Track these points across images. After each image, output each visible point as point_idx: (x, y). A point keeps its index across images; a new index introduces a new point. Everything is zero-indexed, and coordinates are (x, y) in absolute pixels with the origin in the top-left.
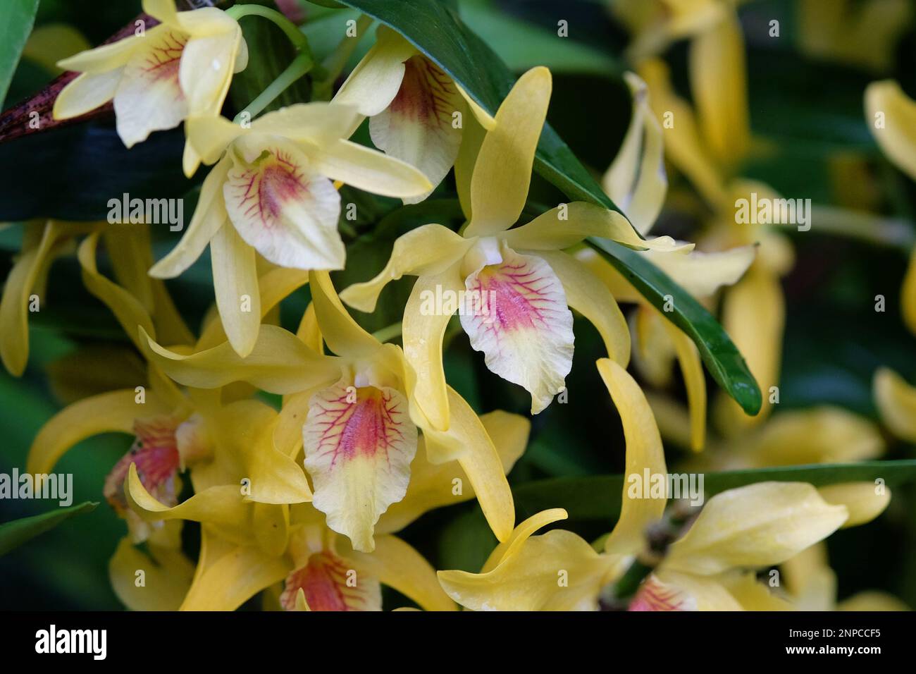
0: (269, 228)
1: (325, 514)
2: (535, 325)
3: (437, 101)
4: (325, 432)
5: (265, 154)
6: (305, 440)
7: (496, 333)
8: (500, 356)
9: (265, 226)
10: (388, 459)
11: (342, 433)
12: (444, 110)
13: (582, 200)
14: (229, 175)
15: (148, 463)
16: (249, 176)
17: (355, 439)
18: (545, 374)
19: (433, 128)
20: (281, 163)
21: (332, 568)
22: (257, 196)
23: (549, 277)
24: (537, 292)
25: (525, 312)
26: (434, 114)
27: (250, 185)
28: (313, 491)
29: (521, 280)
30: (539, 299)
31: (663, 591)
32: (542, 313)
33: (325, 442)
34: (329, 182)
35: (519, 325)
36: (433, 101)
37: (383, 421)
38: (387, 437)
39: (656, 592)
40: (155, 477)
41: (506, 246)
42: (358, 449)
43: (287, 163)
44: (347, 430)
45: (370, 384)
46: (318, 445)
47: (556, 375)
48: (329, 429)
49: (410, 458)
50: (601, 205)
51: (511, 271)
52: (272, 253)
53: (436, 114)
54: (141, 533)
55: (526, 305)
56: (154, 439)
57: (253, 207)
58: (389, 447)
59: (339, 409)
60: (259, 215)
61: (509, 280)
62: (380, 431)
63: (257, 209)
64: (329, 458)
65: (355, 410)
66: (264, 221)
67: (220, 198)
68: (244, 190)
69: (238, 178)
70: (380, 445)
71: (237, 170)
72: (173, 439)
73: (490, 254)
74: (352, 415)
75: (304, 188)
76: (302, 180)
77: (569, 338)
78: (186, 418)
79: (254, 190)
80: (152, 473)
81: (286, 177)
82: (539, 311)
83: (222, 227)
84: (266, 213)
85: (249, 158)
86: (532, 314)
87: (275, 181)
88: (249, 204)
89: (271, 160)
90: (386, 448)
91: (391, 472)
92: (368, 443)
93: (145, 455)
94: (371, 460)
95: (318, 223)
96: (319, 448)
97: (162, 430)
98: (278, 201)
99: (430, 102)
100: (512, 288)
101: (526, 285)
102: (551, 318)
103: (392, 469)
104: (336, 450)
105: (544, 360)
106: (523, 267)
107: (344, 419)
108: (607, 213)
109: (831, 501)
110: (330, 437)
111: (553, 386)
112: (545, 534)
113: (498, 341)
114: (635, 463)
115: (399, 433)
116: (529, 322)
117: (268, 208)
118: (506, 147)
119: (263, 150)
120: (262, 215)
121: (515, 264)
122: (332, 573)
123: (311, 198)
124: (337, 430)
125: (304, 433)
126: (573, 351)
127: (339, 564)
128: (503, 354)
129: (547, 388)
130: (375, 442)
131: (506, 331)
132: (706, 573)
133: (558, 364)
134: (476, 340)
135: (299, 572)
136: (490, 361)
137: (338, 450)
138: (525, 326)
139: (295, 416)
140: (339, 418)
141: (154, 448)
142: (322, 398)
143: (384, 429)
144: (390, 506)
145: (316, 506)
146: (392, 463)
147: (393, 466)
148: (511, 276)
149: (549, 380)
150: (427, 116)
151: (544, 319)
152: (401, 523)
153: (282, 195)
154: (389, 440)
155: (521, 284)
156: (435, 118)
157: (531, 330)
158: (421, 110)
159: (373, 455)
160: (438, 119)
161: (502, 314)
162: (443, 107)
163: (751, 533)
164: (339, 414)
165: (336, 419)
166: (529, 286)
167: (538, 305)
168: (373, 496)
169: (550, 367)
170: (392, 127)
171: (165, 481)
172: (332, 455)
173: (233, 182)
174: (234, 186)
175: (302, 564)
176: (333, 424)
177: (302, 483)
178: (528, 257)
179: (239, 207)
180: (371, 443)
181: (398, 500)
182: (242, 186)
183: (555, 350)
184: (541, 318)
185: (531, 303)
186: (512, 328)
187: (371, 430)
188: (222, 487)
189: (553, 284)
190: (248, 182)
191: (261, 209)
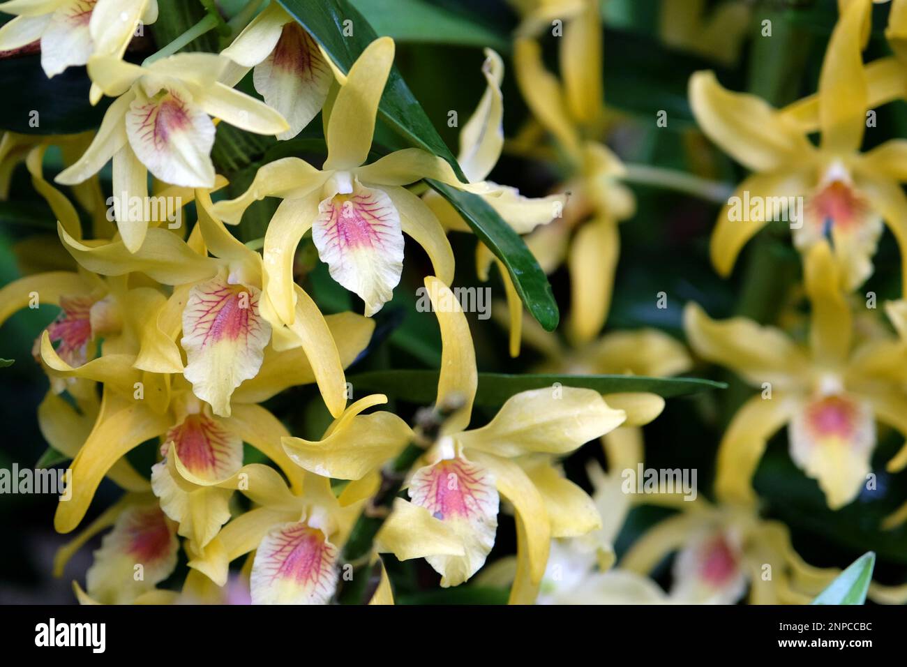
0: (159, 151)
1: (191, 383)
2: (373, 244)
3: (312, 59)
4: (201, 318)
5: (163, 92)
6: (184, 323)
7: (341, 249)
8: (341, 268)
9: (156, 149)
10: (247, 344)
11: (215, 320)
12: (317, 66)
13: (418, 147)
14: (132, 106)
15: (68, 332)
16: (149, 108)
17: (223, 326)
18: (377, 284)
19: (306, 80)
20: (175, 100)
21: (207, 427)
22: (154, 124)
23: (388, 207)
24: (378, 218)
25: (367, 234)
26: (308, 69)
27: (149, 115)
28: (185, 364)
29: (367, 208)
30: (379, 225)
31: (469, 467)
32: (380, 236)
33: (199, 326)
34: (208, 119)
35: (360, 245)
36: (309, 58)
37: (247, 313)
38: (248, 325)
39: (463, 467)
40: (72, 343)
41: (356, 180)
42: (224, 334)
43: (178, 100)
44: (218, 318)
45: (239, 282)
46: (194, 328)
47: (386, 286)
48: (205, 316)
49: (265, 344)
50: (430, 152)
51: (360, 201)
52: (159, 171)
53: (311, 70)
54: (58, 387)
55: (368, 228)
56: (75, 313)
57: (149, 133)
58: (248, 334)
59: (213, 300)
60: (152, 140)
61: (358, 207)
62: (244, 321)
63: (151, 135)
64: (201, 339)
65: (227, 302)
66: (156, 145)
67: (122, 123)
68: (143, 119)
69: (139, 109)
70: (243, 332)
71: (140, 101)
72: (88, 313)
73: (343, 185)
74: (224, 307)
75: (189, 120)
76: (188, 114)
77: (399, 256)
78: (101, 298)
79: (152, 120)
80: (70, 340)
81: (176, 110)
82: (378, 234)
83: (123, 148)
84: (158, 138)
85: (150, 94)
86: (372, 236)
87: (167, 113)
88: (146, 130)
89: (168, 97)
90: (246, 334)
91: (248, 354)
92: (233, 329)
93: (66, 325)
94: (233, 343)
95: (196, 150)
96: (194, 331)
97: (83, 306)
98: (167, 129)
99: (307, 60)
100: (359, 214)
101: (369, 212)
102: (387, 240)
103: (249, 351)
104: (207, 333)
105: (378, 273)
106: (369, 197)
107: (217, 309)
108: (435, 159)
109: (612, 406)
110: (204, 322)
111: (384, 295)
112: (372, 414)
113: (342, 255)
114: (450, 362)
115: (257, 323)
116: (368, 242)
117: (159, 135)
118: (356, 99)
119: (161, 88)
120: (155, 140)
121: (362, 195)
122: (206, 431)
123: (193, 129)
124: (211, 317)
125: (184, 317)
126: (402, 268)
127: (211, 424)
128: (344, 266)
129: (379, 296)
130: (239, 329)
131: (349, 249)
132: (505, 455)
133: (389, 278)
134: (324, 254)
135: (180, 428)
136: (334, 271)
137: (209, 334)
138: (365, 245)
139: (180, 303)
140: (213, 307)
141: (76, 320)
142: (200, 290)
143: (247, 319)
144: (244, 381)
145: (187, 377)
146: (249, 346)
147: (251, 349)
148: (359, 204)
149: (381, 290)
150: (303, 70)
151: (382, 241)
152: (266, 395)
153: (170, 125)
154: (249, 328)
155: (366, 211)
156: (310, 73)
157: (369, 249)
158: (297, 65)
159: (235, 339)
160: (312, 73)
161: (347, 234)
162: (316, 63)
163: (545, 426)
164: (214, 304)
165: (210, 308)
166: (372, 213)
167: (378, 229)
168: (232, 374)
169: (382, 280)
170: (272, 77)
171: (80, 347)
172: (204, 337)
173: (134, 111)
174: (135, 115)
175: (181, 421)
176: (208, 312)
177: (175, 356)
178: (372, 190)
179: (137, 132)
180: (236, 330)
181: (251, 377)
182: (142, 116)
183: (387, 266)
184: (379, 240)
185: (373, 227)
186: (354, 246)
187: (237, 319)
188: (118, 355)
189: (391, 213)
190: (148, 113)
191: (155, 135)
